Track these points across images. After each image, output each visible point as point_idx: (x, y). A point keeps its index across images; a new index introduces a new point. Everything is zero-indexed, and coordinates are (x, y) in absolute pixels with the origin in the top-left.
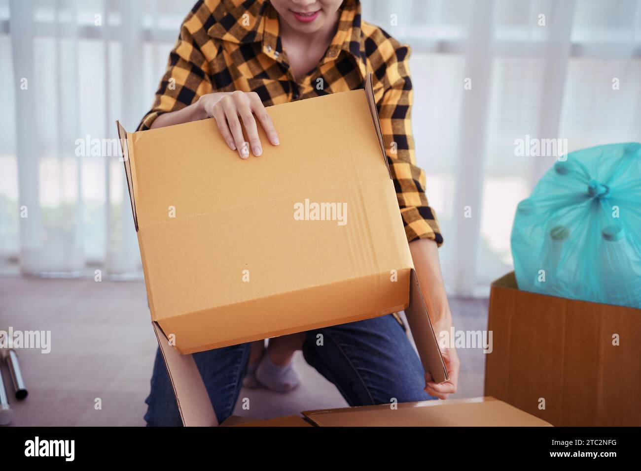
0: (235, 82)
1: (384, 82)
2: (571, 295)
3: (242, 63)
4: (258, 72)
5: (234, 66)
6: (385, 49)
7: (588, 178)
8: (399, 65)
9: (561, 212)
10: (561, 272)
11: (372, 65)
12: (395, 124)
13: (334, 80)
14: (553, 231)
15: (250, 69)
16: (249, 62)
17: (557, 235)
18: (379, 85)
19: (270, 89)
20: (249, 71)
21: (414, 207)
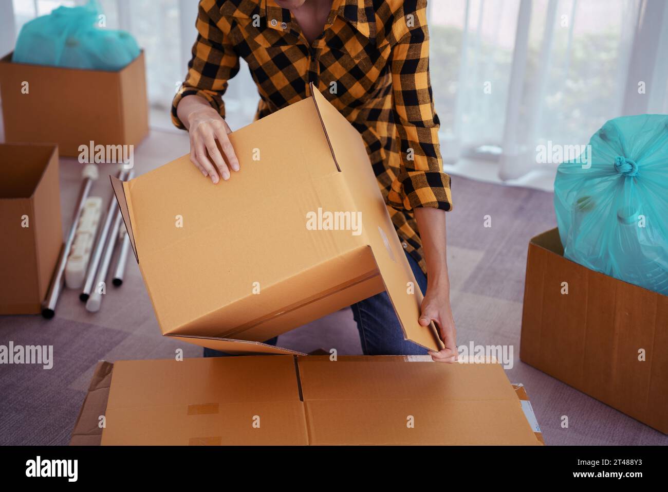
0: (255, 53)
1: (390, 38)
3: (257, 36)
4: (274, 41)
5: (251, 38)
12: (403, 79)
14: (579, 201)
15: (267, 39)
16: (264, 32)
18: (386, 41)
19: (289, 56)
20: (266, 41)
21: (423, 172)
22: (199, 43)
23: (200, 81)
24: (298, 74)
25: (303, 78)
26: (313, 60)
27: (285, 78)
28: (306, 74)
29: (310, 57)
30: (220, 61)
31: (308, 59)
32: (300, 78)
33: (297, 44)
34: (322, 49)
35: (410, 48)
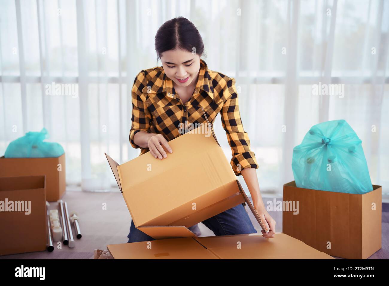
0: (157, 109)
1: (223, 99)
2: (317, 188)
3: (159, 101)
4: (167, 103)
5: (156, 103)
6: (222, 83)
7: (323, 135)
8: (229, 89)
9: (312, 151)
10: (311, 178)
11: (217, 91)
12: (229, 115)
13: (201, 100)
14: (308, 159)
15: (163, 103)
16: (162, 100)
17: (310, 162)
18: (221, 100)
19: (173, 110)
20: (163, 104)
21: (241, 154)
22: (134, 110)
23: (140, 126)
24: (177, 118)
25: (179, 120)
26: (185, 112)
27: (171, 121)
28: (181, 118)
29: (183, 110)
30: (145, 116)
31: (182, 111)
32: (178, 120)
33: (177, 104)
34: (188, 106)
35: (231, 101)
